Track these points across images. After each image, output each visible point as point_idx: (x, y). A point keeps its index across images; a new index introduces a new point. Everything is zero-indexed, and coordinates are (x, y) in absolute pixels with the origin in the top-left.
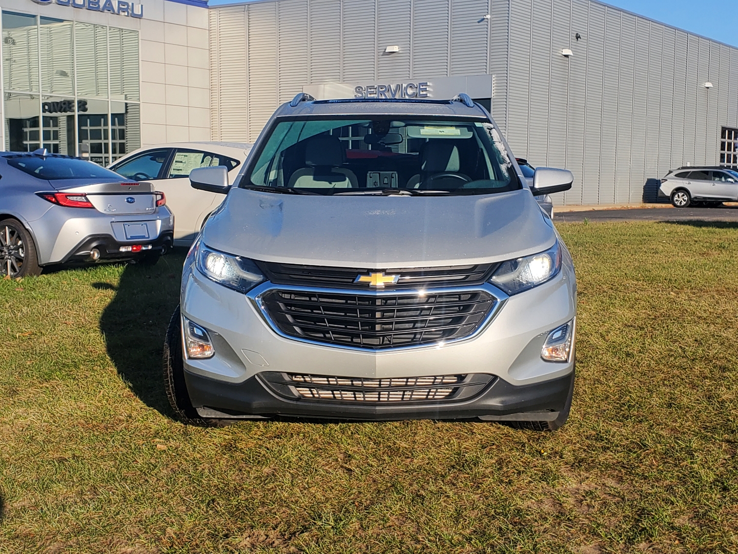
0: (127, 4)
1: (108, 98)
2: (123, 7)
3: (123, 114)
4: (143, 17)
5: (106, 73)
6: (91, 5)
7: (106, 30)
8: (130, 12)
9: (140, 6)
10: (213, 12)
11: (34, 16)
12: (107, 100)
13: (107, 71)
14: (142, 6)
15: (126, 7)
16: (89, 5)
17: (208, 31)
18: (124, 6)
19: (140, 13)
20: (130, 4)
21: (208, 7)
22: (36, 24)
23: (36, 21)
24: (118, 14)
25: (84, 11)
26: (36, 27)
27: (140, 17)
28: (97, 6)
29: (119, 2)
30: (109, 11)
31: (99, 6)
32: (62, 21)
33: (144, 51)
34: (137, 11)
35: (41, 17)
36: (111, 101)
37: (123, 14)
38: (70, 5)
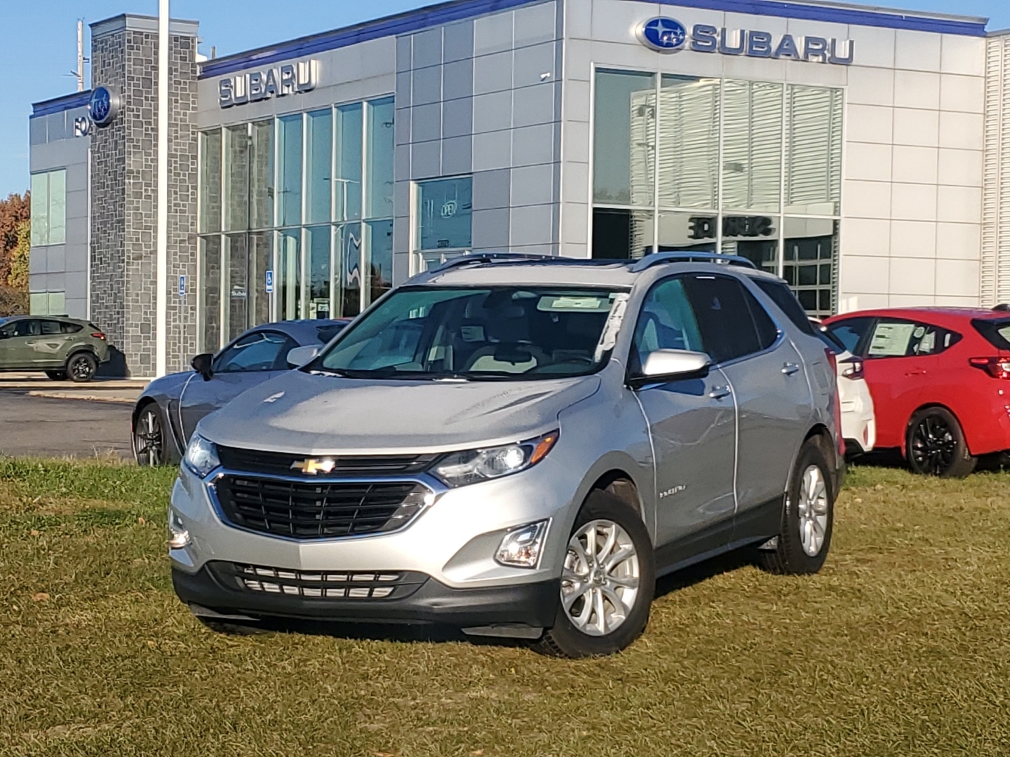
0: (823, 41)
1: (780, 212)
2: (816, 47)
3: (829, 237)
4: (854, 62)
5: (778, 166)
6: (754, 49)
7: (782, 91)
8: (828, 55)
9: (848, 42)
10: (995, 43)
11: (651, 74)
12: (778, 215)
13: (781, 164)
14: (851, 43)
15: (820, 46)
16: (751, 47)
17: (983, 80)
18: (818, 44)
19: (847, 56)
20: (829, 41)
21: (984, 35)
22: (654, 87)
23: (655, 81)
24: (806, 60)
25: (742, 60)
26: (654, 91)
27: (847, 62)
28: (766, 49)
29: (808, 40)
30: (789, 55)
31: (770, 48)
32: (696, 79)
33: (853, 124)
34: (842, 52)
35: (664, 76)
36: (785, 217)
37: (815, 59)
38: (717, 51)
